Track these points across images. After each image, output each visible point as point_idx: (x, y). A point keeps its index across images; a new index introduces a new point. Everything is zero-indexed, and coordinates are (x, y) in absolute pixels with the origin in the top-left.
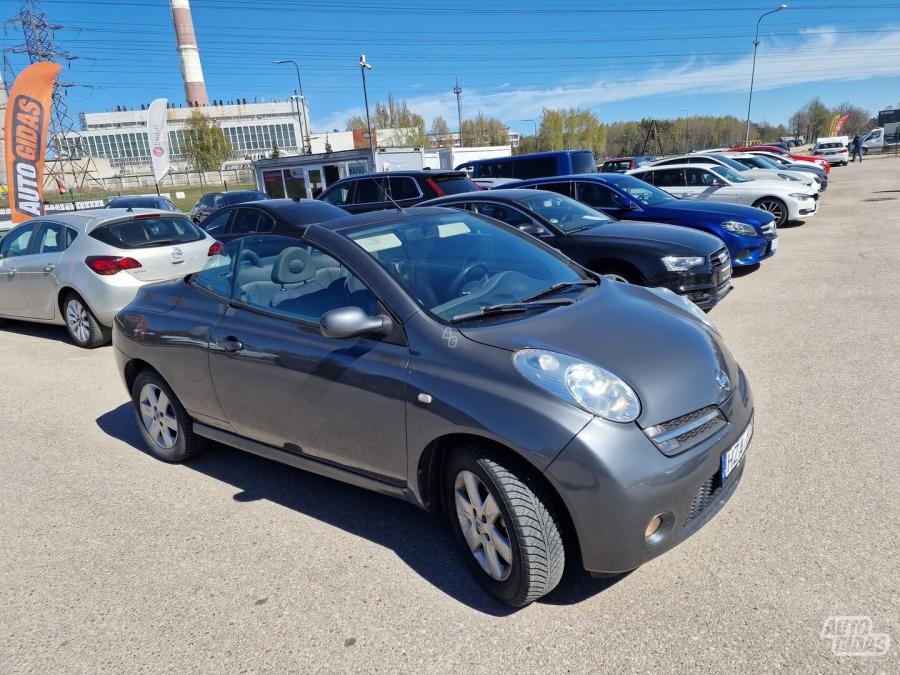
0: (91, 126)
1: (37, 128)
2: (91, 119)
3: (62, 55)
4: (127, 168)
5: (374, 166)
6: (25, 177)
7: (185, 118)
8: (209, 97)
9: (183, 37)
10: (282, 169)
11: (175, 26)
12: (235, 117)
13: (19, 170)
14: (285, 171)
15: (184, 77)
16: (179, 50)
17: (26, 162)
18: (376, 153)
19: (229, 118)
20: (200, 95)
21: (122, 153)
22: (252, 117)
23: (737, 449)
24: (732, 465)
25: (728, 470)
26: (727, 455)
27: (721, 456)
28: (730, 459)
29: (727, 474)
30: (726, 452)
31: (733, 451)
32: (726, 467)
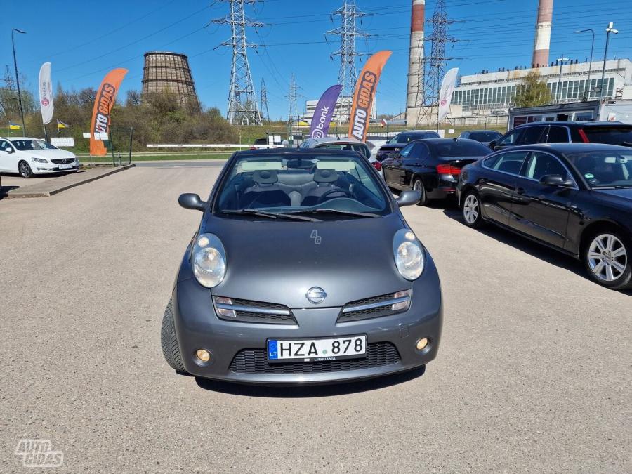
0: (463, 84)
1: (370, 89)
2: (465, 79)
3: (450, 39)
4: (476, 112)
5: (598, 115)
6: (359, 117)
7: (522, 76)
8: (549, 60)
9: (542, 17)
10: (527, 116)
11: (539, 9)
13: (357, 113)
14: (529, 117)
15: (535, 46)
16: (537, 27)
18: (603, 105)
20: (543, 59)
21: (477, 101)
22: (579, 74)
23: (301, 347)
24: (290, 355)
25: (282, 355)
26: (279, 342)
27: (267, 339)
28: (284, 348)
29: (279, 357)
30: (275, 339)
31: (290, 344)
32: (276, 350)
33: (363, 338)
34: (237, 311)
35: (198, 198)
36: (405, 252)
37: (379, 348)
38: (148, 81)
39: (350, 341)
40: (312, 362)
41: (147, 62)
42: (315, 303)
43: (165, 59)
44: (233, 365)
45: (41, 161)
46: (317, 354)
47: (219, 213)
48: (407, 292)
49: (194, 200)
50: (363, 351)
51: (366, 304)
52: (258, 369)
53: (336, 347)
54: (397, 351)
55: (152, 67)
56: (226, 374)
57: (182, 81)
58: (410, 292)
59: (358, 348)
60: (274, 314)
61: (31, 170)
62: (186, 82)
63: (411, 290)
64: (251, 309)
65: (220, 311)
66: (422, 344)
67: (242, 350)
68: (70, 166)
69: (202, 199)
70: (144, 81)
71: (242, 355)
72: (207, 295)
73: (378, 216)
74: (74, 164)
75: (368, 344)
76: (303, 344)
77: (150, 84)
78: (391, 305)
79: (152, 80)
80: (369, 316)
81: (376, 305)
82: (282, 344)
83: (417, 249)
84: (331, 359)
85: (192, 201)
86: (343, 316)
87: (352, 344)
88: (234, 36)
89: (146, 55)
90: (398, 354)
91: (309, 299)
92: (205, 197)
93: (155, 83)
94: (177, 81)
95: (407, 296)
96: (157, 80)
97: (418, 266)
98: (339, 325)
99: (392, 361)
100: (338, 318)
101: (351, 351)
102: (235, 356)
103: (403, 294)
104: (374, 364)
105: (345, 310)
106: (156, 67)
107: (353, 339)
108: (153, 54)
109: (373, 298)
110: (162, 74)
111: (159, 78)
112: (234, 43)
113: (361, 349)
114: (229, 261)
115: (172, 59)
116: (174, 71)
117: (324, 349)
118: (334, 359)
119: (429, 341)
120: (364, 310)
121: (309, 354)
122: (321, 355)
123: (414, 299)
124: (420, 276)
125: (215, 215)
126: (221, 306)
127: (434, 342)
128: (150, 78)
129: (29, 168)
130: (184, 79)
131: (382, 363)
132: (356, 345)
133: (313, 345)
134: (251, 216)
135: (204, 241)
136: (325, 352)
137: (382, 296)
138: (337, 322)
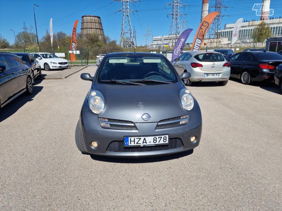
0: (227, 28)
1: (205, 30)
2: (228, 26)
3: (224, 7)
6: (197, 43)
10: (278, 42)
12: (277, 23)
13: (197, 41)
17: (199, 39)
19: (274, 23)
20: (266, 16)
23: (139, 140)
24: (134, 143)
25: (131, 144)
26: (129, 138)
27: (124, 136)
28: (131, 140)
29: (130, 144)
30: (128, 137)
31: (134, 139)
32: (128, 142)
33: (167, 136)
34: (110, 124)
35: (90, 75)
36: (185, 99)
37: (174, 141)
38: (83, 28)
39: (161, 137)
40: (144, 147)
41: (83, 20)
42: (146, 120)
43: (91, 19)
44: (108, 148)
45: (54, 63)
46: (146, 143)
47: (100, 82)
48: (187, 116)
49: (88, 76)
50: (167, 142)
51: (168, 121)
52: (120, 150)
53: (155, 140)
54: (182, 142)
55: (85, 22)
56: (105, 152)
57: (98, 29)
58: (188, 116)
59: (165, 140)
60: (127, 126)
61: (49, 67)
62: (100, 29)
63: (188, 115)
64: (116, 123)
65: (102, 124)
66: (193, 139)
67: (113, 142)
68: (66, 65)
69: (91, 76)
70: (82, 29)
71: (113, 144)
72: (96, 117)
73: (172, 83)
74: (67, 65)
75: (169, 139)
76: (140, 139)
77: (84, 30)
78: (179, 122)
79: (85, 28)
80: (170, 126)
81: (173, 122)
82: (131, 139)
83: (191, 97)
84: (153, 145)
85: (87, 77)
86: (158, 126)
87: (162, 139)
88: (124, 7)
89: (83, 17)
90: (183, 143)
91: (143, 119)
92: (93, 75)
93: (86, 30)
94: (96, 28)
95: (186, 118)
96: (87, 28)
97: (191, 105)
98: (157, 130)
99: (179, 147)
100: (156, 127)
101: (162, 142)
102: (109, 144)
103: (185, 117)
104: (171, 148)
105: (159, 124)
106: (87, 22)
107: (163, 137)
108: (86, 16)
109: (171, 118)
110: (89, 25)
111: (88, 27)
112: (124, 10)
113: (166, 141)
114: (106, 103)
115: (94, 19)
116: (94, 24)
117: (150, 141)
118: (154, 145)
119: (196, 138)
120: (168, 124)
121: (143, 143)
122: (148, 143)
123: (190, 119)
124: (192, 109)
125: (98, 82)
126: (103, 122)
127: (198, 138)
128: (84, 27)
129: (49, 66)
130: (99, 28)
131: (175, 147)
132: (164, 139)
133: (145, 139)
134: (114, 83)
135: (94, 93)
136: (150, 142)
137: (175, 118)
138: (155, 129)
